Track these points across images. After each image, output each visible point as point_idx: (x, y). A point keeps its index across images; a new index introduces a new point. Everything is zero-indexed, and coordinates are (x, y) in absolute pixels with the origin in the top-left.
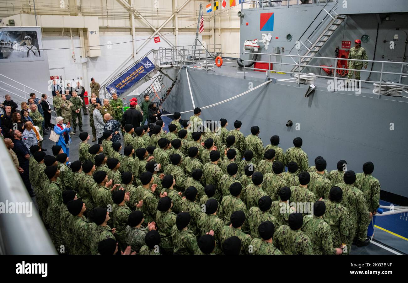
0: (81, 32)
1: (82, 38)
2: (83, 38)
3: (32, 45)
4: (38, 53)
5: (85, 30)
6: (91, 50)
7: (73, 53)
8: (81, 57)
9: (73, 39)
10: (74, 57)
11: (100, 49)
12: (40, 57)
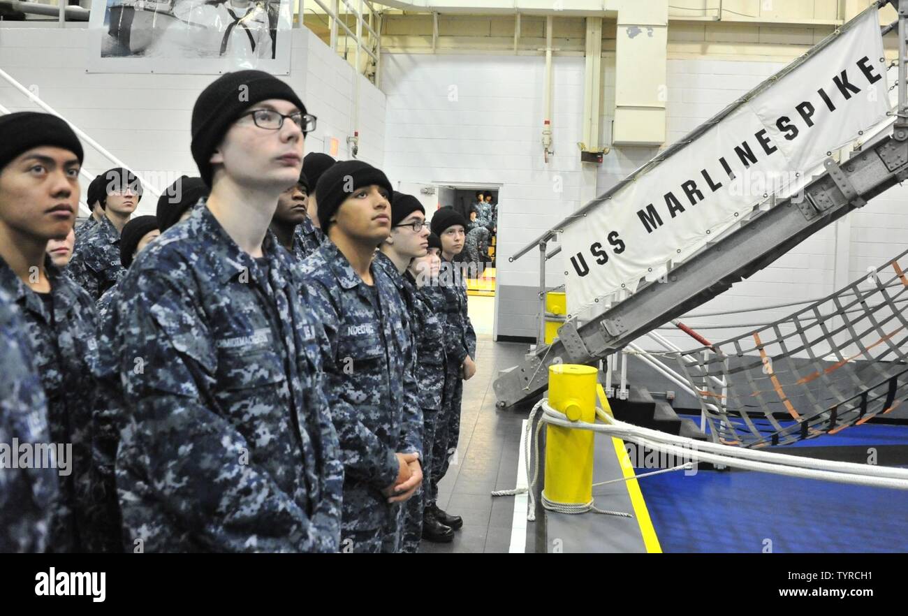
0: (594, 36)
3: (253, 5)
4: (268, 38)
5: (608, 23)
6: (618, 112)
7: (547, 122)
8: (581, 145)
9: (553, 62)
10: (547, 142)
11: (663, 108)
12: (274, 57)
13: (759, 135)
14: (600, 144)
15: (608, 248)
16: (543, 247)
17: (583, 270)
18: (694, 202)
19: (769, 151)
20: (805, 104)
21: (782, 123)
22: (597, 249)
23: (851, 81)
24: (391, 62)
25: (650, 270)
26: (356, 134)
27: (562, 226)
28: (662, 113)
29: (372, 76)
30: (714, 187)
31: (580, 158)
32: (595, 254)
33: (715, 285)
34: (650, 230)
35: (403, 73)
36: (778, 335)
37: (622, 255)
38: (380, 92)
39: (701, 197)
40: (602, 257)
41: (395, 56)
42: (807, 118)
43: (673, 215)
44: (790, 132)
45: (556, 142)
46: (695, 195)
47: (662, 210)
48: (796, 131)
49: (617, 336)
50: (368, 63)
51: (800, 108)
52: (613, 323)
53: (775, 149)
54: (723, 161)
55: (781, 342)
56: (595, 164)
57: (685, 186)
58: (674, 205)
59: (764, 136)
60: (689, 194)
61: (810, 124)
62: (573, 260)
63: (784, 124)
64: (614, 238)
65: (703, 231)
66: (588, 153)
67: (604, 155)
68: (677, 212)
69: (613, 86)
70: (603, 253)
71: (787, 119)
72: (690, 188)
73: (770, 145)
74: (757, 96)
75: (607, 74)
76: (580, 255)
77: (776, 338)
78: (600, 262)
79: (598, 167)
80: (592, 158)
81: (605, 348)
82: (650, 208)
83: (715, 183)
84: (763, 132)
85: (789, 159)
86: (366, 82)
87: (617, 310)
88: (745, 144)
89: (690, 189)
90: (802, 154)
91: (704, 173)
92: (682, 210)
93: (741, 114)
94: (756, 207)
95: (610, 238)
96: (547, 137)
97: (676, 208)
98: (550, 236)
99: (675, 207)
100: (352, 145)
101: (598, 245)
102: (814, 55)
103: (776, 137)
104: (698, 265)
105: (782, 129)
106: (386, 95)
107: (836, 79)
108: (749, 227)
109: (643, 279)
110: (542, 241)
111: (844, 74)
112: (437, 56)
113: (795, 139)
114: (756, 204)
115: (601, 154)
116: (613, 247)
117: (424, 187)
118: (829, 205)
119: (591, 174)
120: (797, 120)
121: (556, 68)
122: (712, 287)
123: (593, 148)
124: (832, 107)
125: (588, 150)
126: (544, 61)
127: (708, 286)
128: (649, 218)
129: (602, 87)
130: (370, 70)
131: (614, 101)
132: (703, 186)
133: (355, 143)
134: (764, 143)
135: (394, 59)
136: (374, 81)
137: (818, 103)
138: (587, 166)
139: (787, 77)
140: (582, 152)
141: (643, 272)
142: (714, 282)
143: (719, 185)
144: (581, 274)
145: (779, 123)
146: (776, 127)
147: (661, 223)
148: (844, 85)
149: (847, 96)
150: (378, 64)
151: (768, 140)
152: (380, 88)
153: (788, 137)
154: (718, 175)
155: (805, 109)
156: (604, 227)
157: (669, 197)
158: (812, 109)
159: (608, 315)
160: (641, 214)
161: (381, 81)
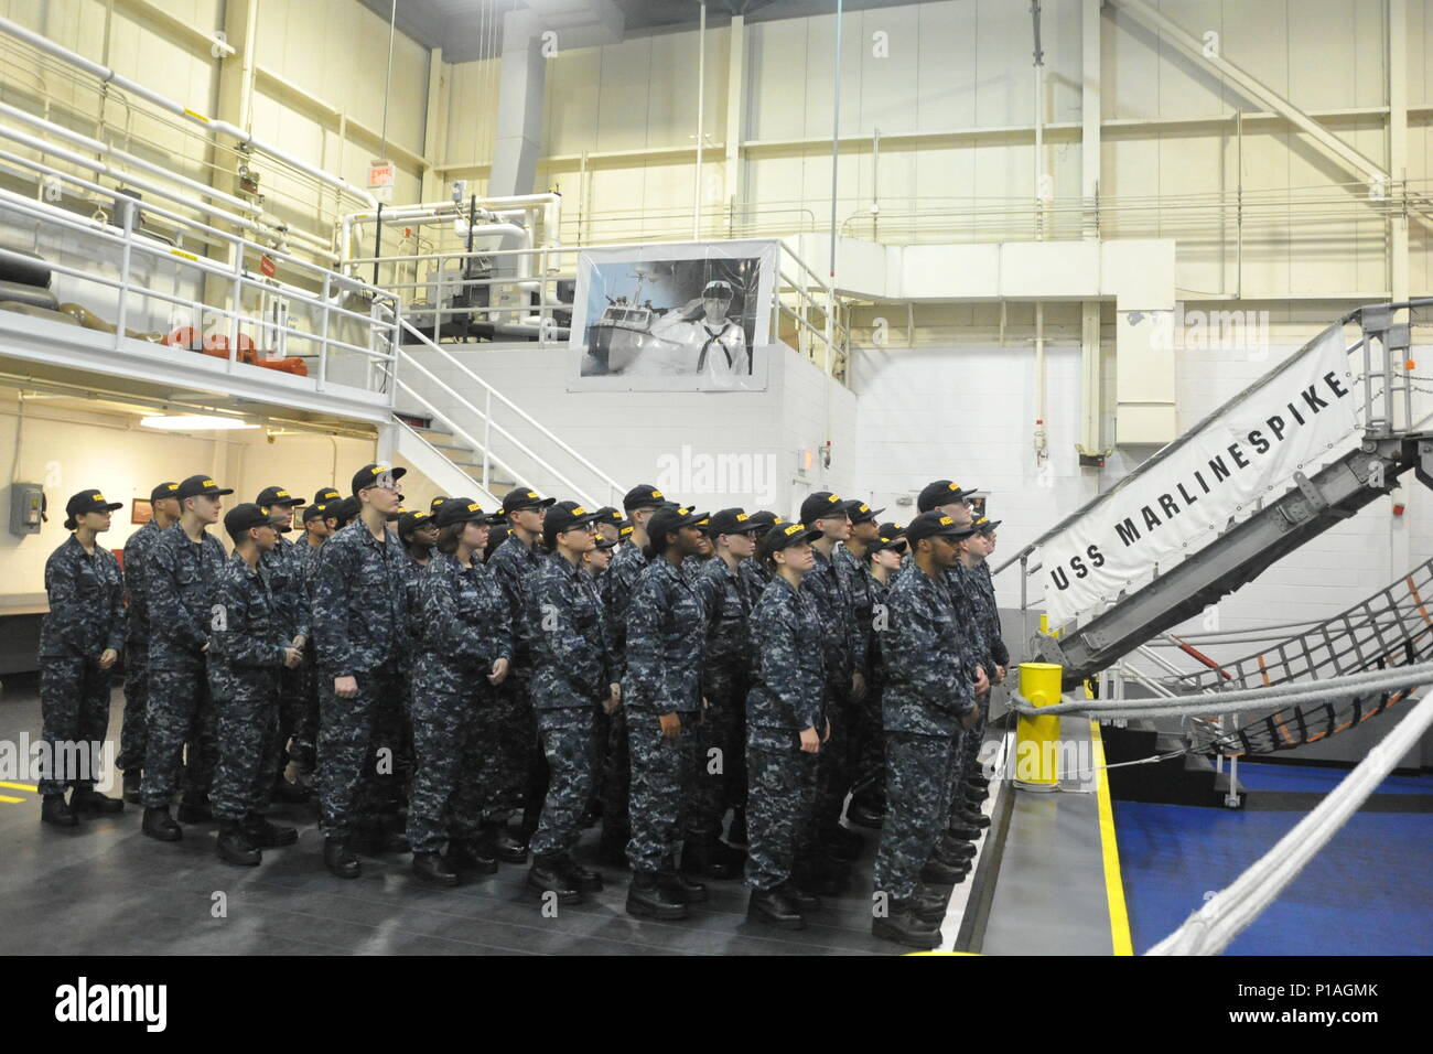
0: (1091, 322)
1: (1091, 350)
2: (1097, 350)
3: (728, 321)
4: (744, 354)
5: (1107, 309)
6: (1120, 410)
7: (1039, 422)
8: (1079, 447)
9: (1044, 353)
10: (1039, 444)
11: (1172, 404)
12: (750, 373)
13: (1231, 449)
14: (1101, 444)
15: (1088, 561)
16: (1024, 561)
17: (1063, 583)
18: (1170, 516)
19: (1242, 465)
20: (1275, 418)
21: (1254, 437)
22: (1077, 563)
23: (1319, 396)
24: (861, 357)
25: (1129, 583)
26: (829, 444)
27: (1042, 541)
28: (1171, 410)
29: (840, 375)
30: (1190, 501)
31: (1078, 462)
32: (1075, 567)
33: (1193, 597)
34: (1128, 544)
35: (876, 370)
36: (1283, 657)
37: (1101, 568)
38: (850, 393)
39: (1177, 510)
40: (1081, 571)
41: (867, 352)
42: (1277, 432)
43: (1151, 529)
44: (1262, 446)
45: (1050, 443)
46: (1171, 509)
47: (1140, 523)
48: (1267, 445)
49: (1099, 650)
50: (836, 361)
51: (1270, 422)
52: (1094, 636)
53: (1247, 462)
54: (1198, 475)
55: (1286, 665)
56: (1097, 468)
57: (1161, 500)
58: (1151, 519)
59: (1237, 451)
60: (1166, 508)
61: (1281, 438)
62: (1053, 573)
63: (1256, 438)
64: (1093, 552)
65: (1180, 543)
66: (1085, 456)
67: (1106, 459)
68: (1154, 525)
69: (1114, 379)
70: (1083, 567)
71: (1258, 434)
72: (1167, 501)
73: (1243, 459)
74: (1229, 410)
75: (1107, 366)
76: (1060, 569)
77: (1281, 660)
78: (1079, 575)
79: (1099, 471)
80: (1091, 462)
81: (1086, 661)
82: (1128, 522)
83: (1191, 496)
84: (1236, 446)
85: (1261, 472)
86: (836, 383)
87: (1098, 622)
88: (1218, 458)
89: (1167, 503)
90: (1274, 468)
91: (1180, 487)
92: (1159, 523)
93: (1215, 429)
94: (1231, 520)
95: (1089, 552)
96: (1039, 439)
97: (1153, 522)
98: (1029, 550)
99: (1152, 520)
100: (825, 455)
101: (1078, 559)
102: (1283, 370)
103: (1248, 451)
104: (1175, 578)
105: (1254, 443)
106: (856, 395)
107: (1304, 394)
108: (1226, 539)
109: (1122, 592)
110: (1022, 555)
111: (1312, 389)
112: (913, 350)
113: (1266, 453)
114: (1230, 516)
115: (1103, 457)
116: (1092, 561)
117: (899, 497)
118: (1302, 516)
119: (1092, 480)
120: (1269, 434)
121: (1048, 359)
122: (1190, 598)
123: (1095, 451)
124: (1301, 421)
125: (1088, 453)
126: (1035, 352)
127: (1186, 598)
128: (1127, 531)
129: (1102, 379)
130: (839, 367)
131: (1116, 396)
132: (1178, 499)
133: (828, 453)
134: (1237, 456)
135: (865, 356)
136: (844, 379)
137: (1288, 418)
138: (1087, 472)
139: (1259, 392)
140: (1081, 456)
141: (1122, 585)
142: (1192, 594)
143: (1195, 498)
144: (1061, 588)
145: (1251, 437)
146: (1248, 441)
147: (1138, 537)
148: (1312, 399)
149: (1316, 410)
150: (847, 361)
151: (1240, 454)
152: (850, 389)
153: (1260, 451)
154: (1194, 489)
155: (1275, 423)
156: (1083, 540)
157: (1146, 510)
158: (1282, 423)
159: (1088, 628)
160: (1119, 528)
161: (850, 379)
